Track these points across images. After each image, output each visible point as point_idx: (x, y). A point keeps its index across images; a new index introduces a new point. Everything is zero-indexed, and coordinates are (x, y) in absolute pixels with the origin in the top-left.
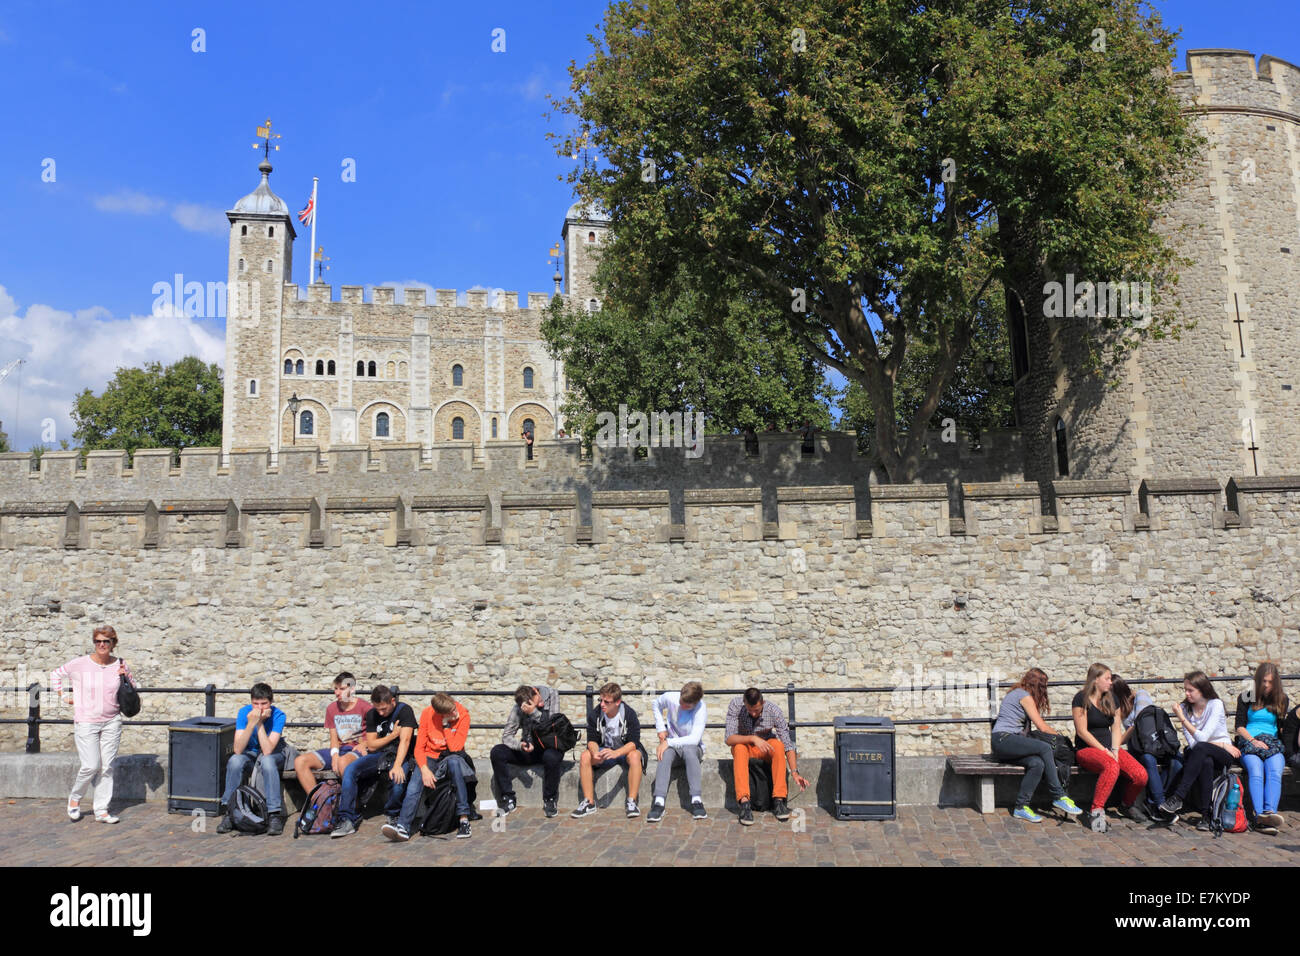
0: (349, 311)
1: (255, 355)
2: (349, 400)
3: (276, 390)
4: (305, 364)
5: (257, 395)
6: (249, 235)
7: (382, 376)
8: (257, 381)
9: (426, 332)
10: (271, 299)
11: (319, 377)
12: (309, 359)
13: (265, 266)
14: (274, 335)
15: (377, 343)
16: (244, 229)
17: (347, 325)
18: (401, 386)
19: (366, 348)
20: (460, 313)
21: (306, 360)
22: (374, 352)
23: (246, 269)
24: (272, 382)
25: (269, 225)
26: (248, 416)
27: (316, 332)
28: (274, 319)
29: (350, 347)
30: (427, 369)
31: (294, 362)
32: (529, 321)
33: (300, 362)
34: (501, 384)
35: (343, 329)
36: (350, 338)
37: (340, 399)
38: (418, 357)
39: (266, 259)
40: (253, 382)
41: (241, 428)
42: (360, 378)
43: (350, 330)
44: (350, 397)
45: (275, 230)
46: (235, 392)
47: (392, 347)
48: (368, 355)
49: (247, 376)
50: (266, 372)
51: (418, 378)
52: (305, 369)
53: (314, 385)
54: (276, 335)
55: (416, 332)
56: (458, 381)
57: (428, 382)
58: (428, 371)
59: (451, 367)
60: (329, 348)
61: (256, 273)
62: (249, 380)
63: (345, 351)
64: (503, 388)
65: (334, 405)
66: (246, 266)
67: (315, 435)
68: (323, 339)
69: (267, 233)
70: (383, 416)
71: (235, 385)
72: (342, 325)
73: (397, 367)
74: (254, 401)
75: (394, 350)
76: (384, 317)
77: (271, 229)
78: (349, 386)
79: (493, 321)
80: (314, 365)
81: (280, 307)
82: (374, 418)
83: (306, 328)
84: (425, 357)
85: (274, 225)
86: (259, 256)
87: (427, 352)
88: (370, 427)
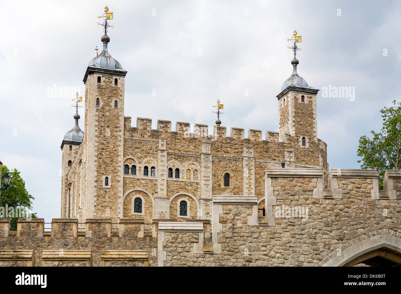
0: (163, 136)
1: (108, 161)
2: (165, 192)
3: (121, 183)
4: (137, 168)
5: (109, 186)
6: (102, 83)
7: (183, 178)
8: (110, 177)
9: (209, 152)
10: (117, 125)
11: (145, 177)
12: (140, 165)
13: (113, 104)
14: (119, 148)
15: (180, 157)
16: (99, 79)
17: (163, 145)
18: (195, 185)
19: (174, 160)
20: (228, 141)
21: (138, 166)
22: (179, 163)
23: (101, 105)
24: (119, 179)
25: (114, 77)
26: (104, 200)
27: (144, 148)
28: (119, 138)
29: (165, 159)
30: (210, 175)
31: (130, 166)
32: (268, 148)
33: (134, 167)
34: (253, 186)
35: (160, 148)
36: (165, 153)
37: (159, 190)
38: (205, 168)
39: (114, 99)
40: (107, 178)
41: (99, 207)
42: (171, 179)
43: (164, 148)
44: (165, 190)
45: (119, 81)
46: (96, 184)
47: (189, 160)
48: (176, 164)
49: (103, 174)
50: (115, 172)
51: (205, 180)
52: (137, 172)
53: (143, 182)
54: (121, 149)
55: (204, 151)
56: (227, 184)
57: (210, 183)
58: (211, 177)
59: (223, 175)
60: (151, 158)
61: (107, 108)
62: (104, 177)
63: (162, 161)
64: (254, 189)
65: (156, 195)
66: (101, 104)
67: (143, 213)
68: (149, 153)
69: (113, 82)
70: (184, 204)
71: (96, 179)
72: (160, 145)
73: (192, 173)
74: (108, 190)
75: (191, 162)
76: (183, 141)
77: (116, 81)
78: (165, 183)
79: (248, 148)
80: (143, 169)
81: (123, 131)
82: (179, 204)
83: (138, 145)
84: (209, 168)
85: (118, 78)
86: (109, 97)
87: (210, 165)
88: (176, 210)
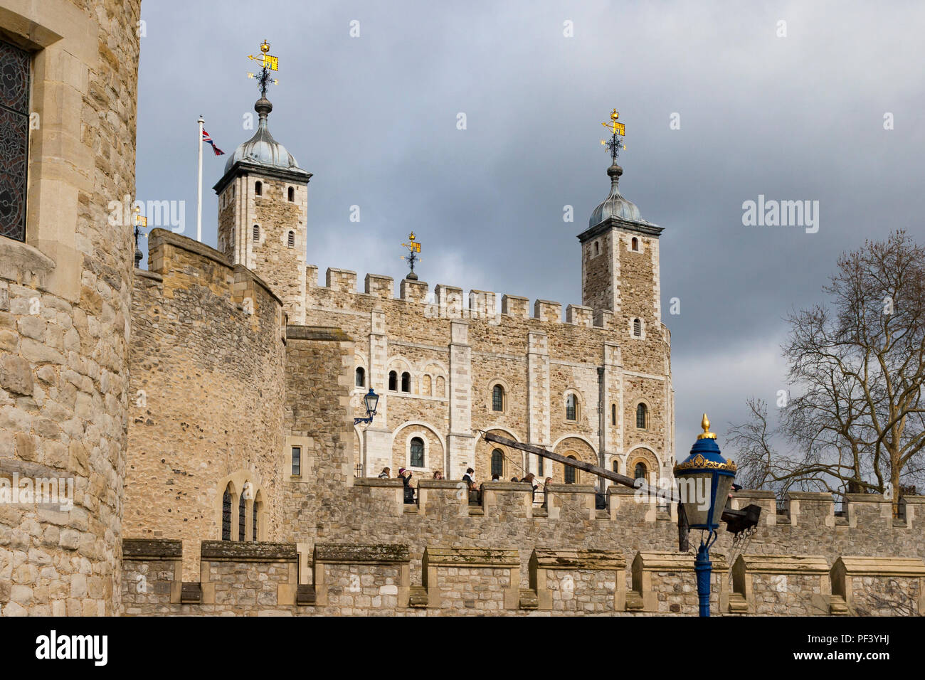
0: (379, 307)
2: (383, 419)
6: (264, 196)
7: (417, 392)
9: (466, 342)
10: (292, 282)
13: (285, 238)
15: (411, 351)
16: (258, 186)
17: (379, 325)
18: (438, 406)
19: (399, 356)
22: (408, 362)
23: (262, 240)
25: (288, 185)
28: (298, 309)
29: (384, 353)
30: (468, 388)
32: (573, 338)
34: (547, 413)
35: (375, 330)
36: (383, 342)
38: (459, 373)
39: (287, 229)
42: (392, 393)
43: (382, 331)
44: (384, 415)
45: (296, 192)
47: (428, 357)
48: (402, 365)
51: (458, 398)
55: (456, 340)
56: (498, 406)
57: (468, 404)
58: (469, 391)
59: (491, 387)
60: (357, 351)
61: (275, 246)
63: (378, 357)
64: (548, 418)
66: (263, 236)
69: (286, 195)
70: (418, 442)
72: (374, 325)
73: (434, 382)
75: (431, 361)
76: (416, 318)
77: (291, 191)
78: (383, 400)
79: (538, 336)
81: (304, 294)
82: (409, 444)
84: (465, 373)
85: (294, 186)
86: (278, 224)
87: (468, 367)
88: (404, 455)
